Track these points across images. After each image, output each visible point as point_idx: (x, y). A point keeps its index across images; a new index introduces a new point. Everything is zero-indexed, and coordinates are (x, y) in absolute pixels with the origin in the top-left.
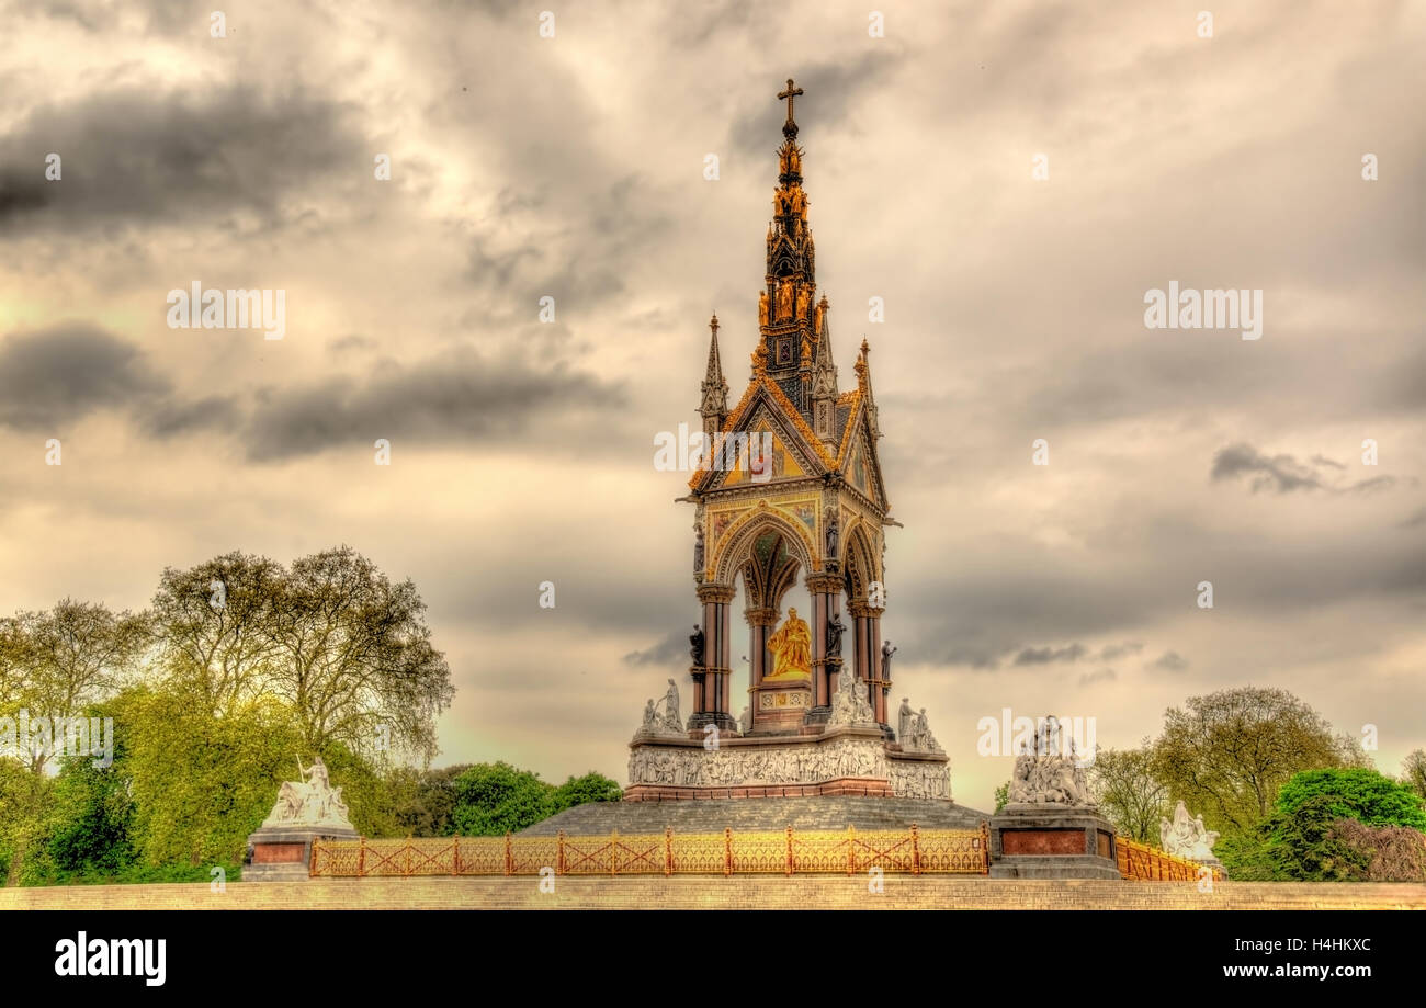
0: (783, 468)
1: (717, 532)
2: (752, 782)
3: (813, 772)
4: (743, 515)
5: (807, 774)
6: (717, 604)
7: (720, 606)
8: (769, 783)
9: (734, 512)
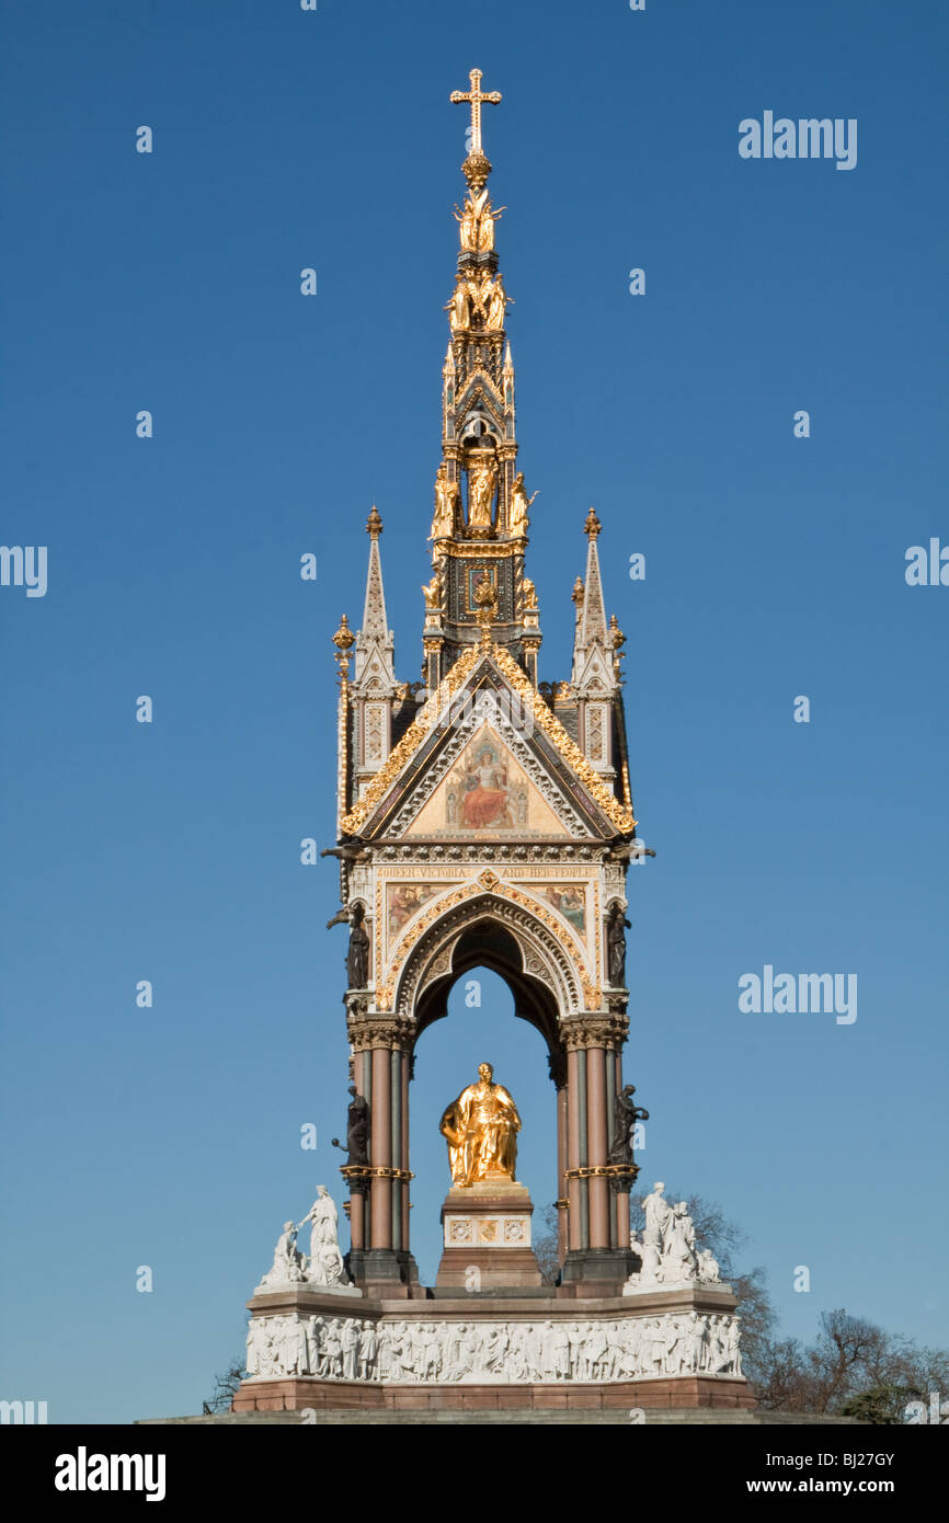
0: (525, 818)
1: (394, 918)
2: (479, 1377)
3: (596, 1364)
4: (445, 893)
5: (583, 1366)
6: (391, 1052)
7: (395, 1056)
8: (514, 1381)
9: (427, 885)
